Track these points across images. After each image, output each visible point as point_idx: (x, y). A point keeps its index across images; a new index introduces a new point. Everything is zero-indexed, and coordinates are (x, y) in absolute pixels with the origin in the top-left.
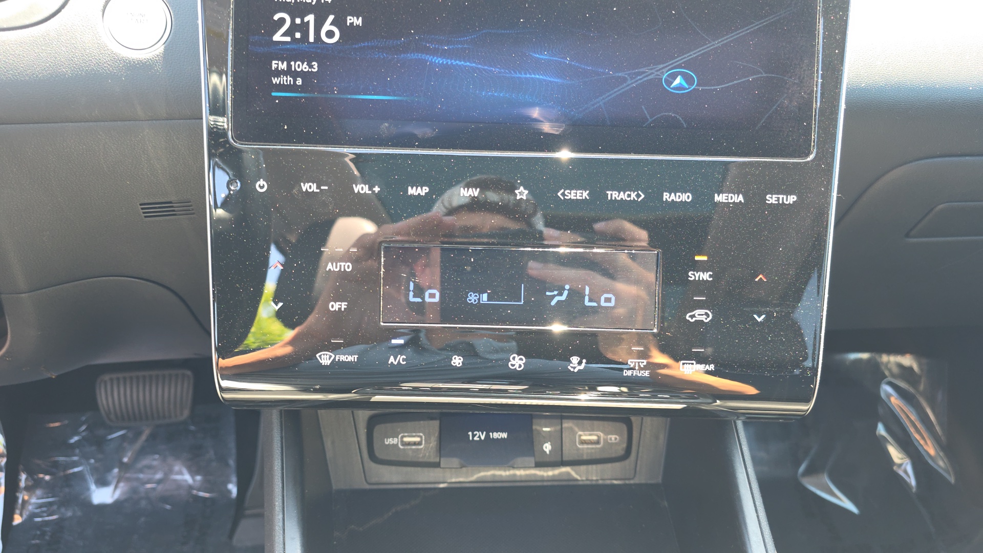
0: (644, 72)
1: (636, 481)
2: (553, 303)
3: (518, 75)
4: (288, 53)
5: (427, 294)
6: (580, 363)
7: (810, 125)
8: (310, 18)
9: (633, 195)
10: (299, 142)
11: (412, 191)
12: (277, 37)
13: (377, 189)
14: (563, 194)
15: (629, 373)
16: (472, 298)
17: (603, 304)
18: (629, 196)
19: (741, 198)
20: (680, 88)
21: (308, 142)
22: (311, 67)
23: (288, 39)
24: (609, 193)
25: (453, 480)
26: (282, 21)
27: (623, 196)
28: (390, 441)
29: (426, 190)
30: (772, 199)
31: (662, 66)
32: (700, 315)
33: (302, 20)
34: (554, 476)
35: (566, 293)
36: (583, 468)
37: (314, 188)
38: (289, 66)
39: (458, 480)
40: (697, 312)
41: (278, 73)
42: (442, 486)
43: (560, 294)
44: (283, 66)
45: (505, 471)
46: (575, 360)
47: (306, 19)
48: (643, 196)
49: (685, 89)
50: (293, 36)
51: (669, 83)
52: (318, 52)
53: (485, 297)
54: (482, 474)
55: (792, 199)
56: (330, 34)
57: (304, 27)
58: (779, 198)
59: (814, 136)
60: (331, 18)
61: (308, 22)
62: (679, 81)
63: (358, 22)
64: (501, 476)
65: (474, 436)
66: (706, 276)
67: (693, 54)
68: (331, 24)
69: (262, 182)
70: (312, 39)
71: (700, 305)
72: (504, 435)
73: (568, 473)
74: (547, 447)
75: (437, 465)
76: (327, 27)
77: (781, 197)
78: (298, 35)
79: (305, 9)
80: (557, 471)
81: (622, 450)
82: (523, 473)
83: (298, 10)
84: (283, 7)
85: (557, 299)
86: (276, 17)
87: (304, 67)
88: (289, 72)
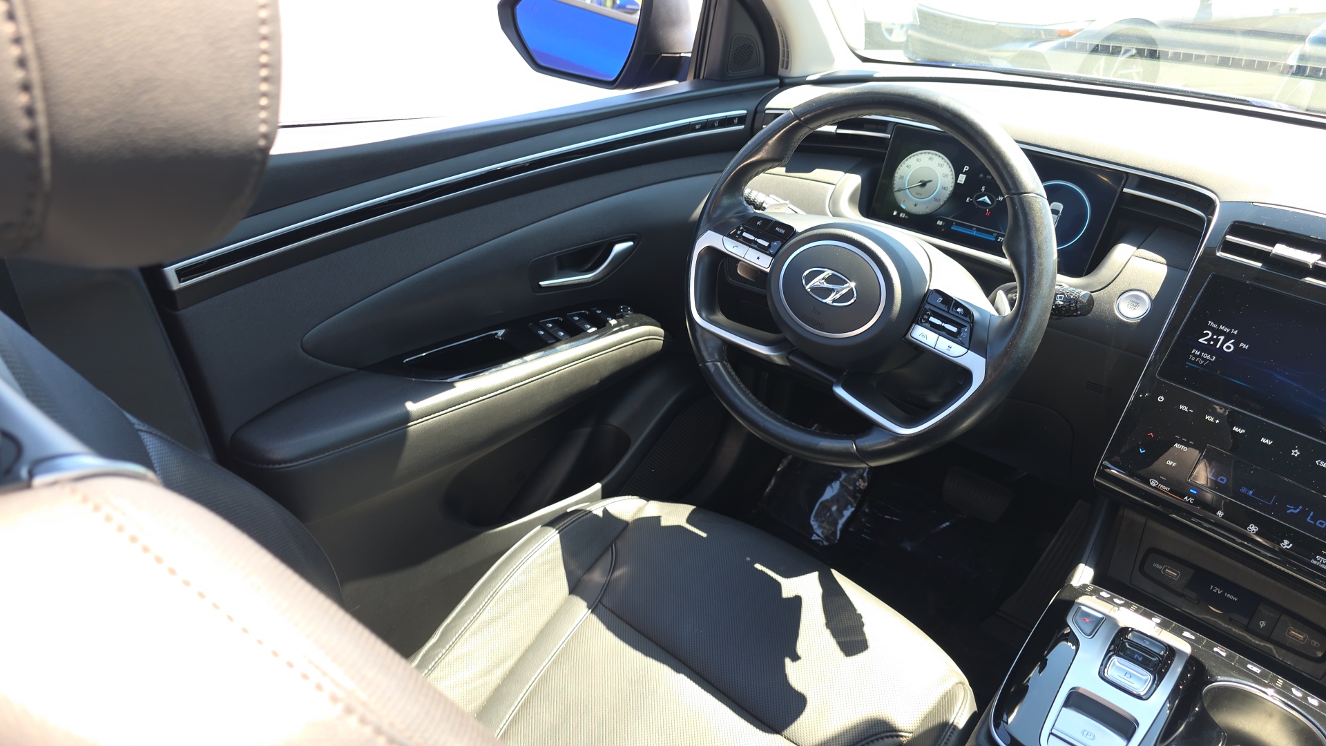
1: (1321, 682)
2: (1288, 512)
4: (1202, 348)
5: (1220, 478)
6: (1288, 545)
8: (1222, 338)
10: (1189, 387)
11: (1235, 429)
12: (1200, 340)
13: (1217, 421)
14: (1319, 463)
15: (1315, 562)
16: (1243, 490)
17: (1318, 524)
21: (1193, 389)
22: (1211, 358)
23: (1206, 343)
25: (1186, 610)
26: (1208, 334)
28: (1157, 566)
29: (1243, 431)
33: (1217, 337)
34: (1259, 645)
35: (1298, 510)
36: (1284, 652)
37: (1186, 409)
38: (1201, 354)
39: (1189, 612)
41: (1193, 355)
42: (1177, 609)
43: (1295, 509)
44: (1198, 353)
45: (1225, 624)
46: (1286, 542)
47: (1219, 337)
50: (1209, 342)
52: (1218, 353)
53: (1251, 492)
54: (1208, 617)
56: (1228, 347)
57: (1217, 341)
60: (1233, 341)
61: (1220, 339)
63: (1246, 347)
64: (1221, 625)
65: (1213, 588)
68: (1231, 343)
69: (1162, 397)
70: (1218, 346)
72: (1235, 599)
73: (1271, 649)
74: (1263, 624)
75: (1182, 595)
76: (1228, 344)
78: (1212, 343)
79: (1221, 333)
80: (1262, 644)
81: (1320, 654)
82: (1237, 631)
83: (1218, 332)
84: (1211, 329)
85: (1292, 510)
86: (1205, 332)
87: (1208, 357)
88: (1199, 357)
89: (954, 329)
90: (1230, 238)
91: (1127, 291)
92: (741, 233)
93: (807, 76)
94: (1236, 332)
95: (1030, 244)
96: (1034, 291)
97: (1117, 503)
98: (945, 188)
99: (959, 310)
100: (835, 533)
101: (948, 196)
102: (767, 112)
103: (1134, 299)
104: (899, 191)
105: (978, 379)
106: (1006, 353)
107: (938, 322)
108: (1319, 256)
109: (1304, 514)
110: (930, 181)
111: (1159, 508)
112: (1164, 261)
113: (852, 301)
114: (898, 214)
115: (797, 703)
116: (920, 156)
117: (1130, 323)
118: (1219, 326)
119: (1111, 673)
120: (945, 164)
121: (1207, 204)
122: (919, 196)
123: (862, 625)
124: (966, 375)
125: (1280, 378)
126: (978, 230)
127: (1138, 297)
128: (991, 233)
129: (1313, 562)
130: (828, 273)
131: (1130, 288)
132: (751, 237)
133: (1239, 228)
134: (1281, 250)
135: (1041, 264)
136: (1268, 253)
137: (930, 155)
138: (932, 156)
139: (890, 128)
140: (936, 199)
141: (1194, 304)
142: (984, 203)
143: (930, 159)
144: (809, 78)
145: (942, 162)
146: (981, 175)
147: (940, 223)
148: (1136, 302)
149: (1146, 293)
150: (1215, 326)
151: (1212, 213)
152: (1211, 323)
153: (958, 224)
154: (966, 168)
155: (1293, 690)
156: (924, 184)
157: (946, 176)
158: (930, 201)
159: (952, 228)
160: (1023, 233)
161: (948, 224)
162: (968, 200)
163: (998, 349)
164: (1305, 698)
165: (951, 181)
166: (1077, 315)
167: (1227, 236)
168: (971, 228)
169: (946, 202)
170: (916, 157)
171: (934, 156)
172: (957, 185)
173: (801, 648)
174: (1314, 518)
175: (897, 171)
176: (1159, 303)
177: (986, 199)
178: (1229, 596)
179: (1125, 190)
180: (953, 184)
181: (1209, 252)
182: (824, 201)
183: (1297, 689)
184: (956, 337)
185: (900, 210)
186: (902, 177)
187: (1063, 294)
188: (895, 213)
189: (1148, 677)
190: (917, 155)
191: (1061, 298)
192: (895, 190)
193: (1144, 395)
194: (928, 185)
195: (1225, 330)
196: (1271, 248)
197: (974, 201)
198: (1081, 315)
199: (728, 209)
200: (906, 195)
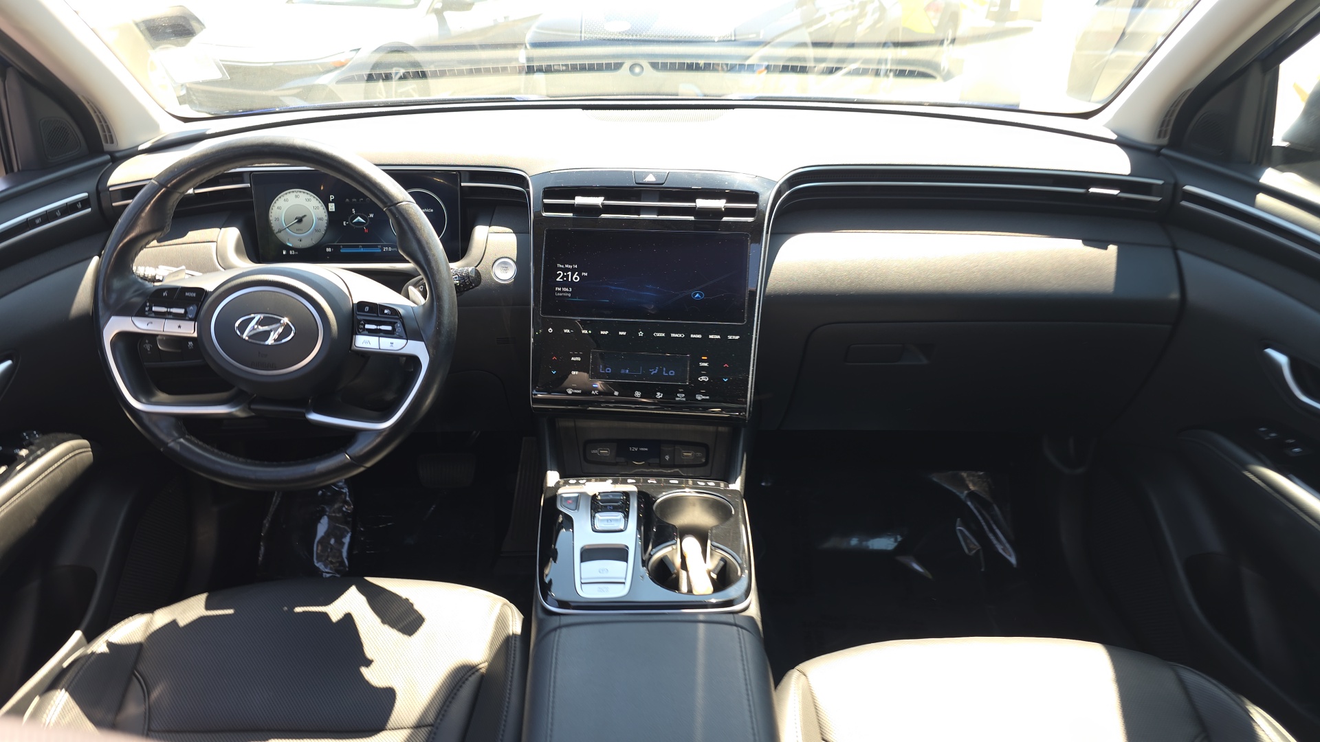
0: (686, 292)
2: (652, 374)
3: (641, 293)
4: (561, 284)
5: (607, 369)
6: (660, 396)
7: (744, 312)
8: (570, 273)
9: (681, 335)
10: (564, 315)
11: (602, 333)
12: (558, 280)
13: (590, 332)
14: (655, 335)
16: (623, 371)
17: (670, 374)
18: (679, 335)
19: (719, 337)
20: (698, 298)
21: (566, 316)
22: (569, 289)
24: (672, 334)
26: (560, 274)
27: (677, 335)
28: (594, 452)
29: (607, 332)
30: (730, 337)
31: (692, 290)
32: (703, 378)
33: (567, 274)
34: (671, 473)
36: (685, 469)
37: (568, 331)
38: (562, 289)
39: (625, 472)
40: (702, 377)
41: (558, 292)
43: (655, 370)
44: (560, 289)
45: (648, 469)
46: (658, 394)
48: (684, 335)
49: (700, 298)
50: (563, 279)
51: (694, 296)
52: (572, 284)
53: (627, 371)
54: (637, 470)
55: (737, 337)
56: (576, 278)
57: (567, 276)
58: (733, 337)
59: (746, 315)
60: (577, 273)
62: (697, 295)
63: (586, 274)
64: (645, 471)
65: (631, 449)
66: (706, 364)
67: (703, 286)
68: (577, 275)
69: (551, 329)
70: (570, 280)
71: (704, 375)
72: (646, 449)
73: (678, 472)
74: (667, 458)
75: (616, 464)
76: (575, 276)
78: (565, 279)
79: (568, 270)
80: (672, 471)
81: (704, 460)
82: (656, 470)
83: (566, 270)
84: (560, 269)
85: (654, 372)
86: (558, 272)
87: (567, 290)
88: (562, 292)
89: (389, 328)
90: (546, 201)
91: (496, 261)
92: (151, 309)
93: (138, 146)
94: (576, 266)
95: (419, 242)
96: (437, 277)
97: (553, 416)
98: (321, 219)
99: (386, 311)
100: (342, 562)
101: (326, 225)
102: (111, 189)
103: (503, 265)
104: (280, 231)
105: (425, 360)
106: (438, 332)
107: (373, 327)
108: (603, 198)
109: (660, 371)
110: (305, 216)
111: (579, 407)
112: (511, 231)
113: (292, 335)
114: (288, 252)
115: (388, 696)
116: (286, 197)
117: (508, 284)
118: (565, 266)
119: (598, 526)
120: (312, 198)
121: (521, 180)
122: (300, 232)
123: (412, 605)
124: (414, 361)
125: (615, 288)
126: (364, 246)
127: (505, 263)
128: (376, 246)
129: (677, 399)
130: (258, 317)
131: (497, 258)
132: (163, 309)
133: (549, 192)
134: (579, 200)
135: (434, 255)
136: (573, 205)
137: (295, 194)
138: (297, 194)
139: (246, 177)
140: (317, 230)
141: (543, 255)
142: (359, 223)
143: (297, 196)
144: (140, 148)
145: (308, 197)
146: (347, 200)
147: (329, 250)
148: (505, 266)
149: (509, 258)
150: (562, 266)
151: (528, 187)
152: (559, 265)
153: (344, 247)
154: (332, 197)
155: (699, 483)
156: (300, 220)
157: (317, 208)
158: (312, 232)
159: (341, 251)
160: (410, 235)
161: (336, 248)
162: (344, 224)
163: (430, 330)
164: (707, 485)
165: (324, 211)
166: (473, 288)
167: (544, 200)
168: (357, 247)
169: (326, 231)
170: (283, 198)
171: (299, 193)
172: (330, 213)
173: (369, 652)
174: (667, 372)
175: (270, 214)
176: (521, 262)
177: (359, 219)
178: (642, 449)
179: (463, 184)
180: (326, 214)
181: (538, 216)
182: (211, 260)
183: (700, 481)
184: (394, 334)
185: (288, 248)
186: (277, 219)
187: (456, 274)
188: (284, 253)
189: (620, 515)
190: (283, 196)
191: (456, 278)
192: (275, 232)
193: (539, 332)
194: (304, 219)
195: (570, 266)
196: (573, 201)
197: (351, 223)
198: (476, 286)
199: (122, 291)
200: (287, 232)
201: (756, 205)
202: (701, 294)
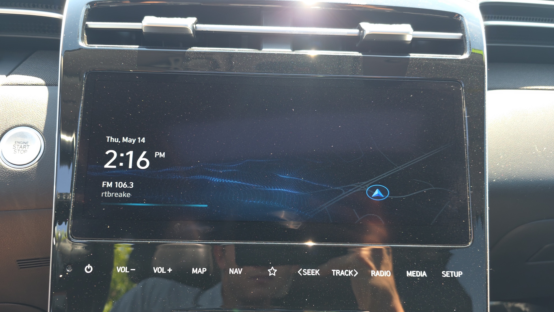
0: (354, 187)
3: (270, 189)
4: (113, 175)
8: (131, 153)
9: (350, 272)
10: (117, 238)
11: (195, 271)
12: (107, 166)
13: (170, 270)
14: (302, 272)
18: (347, 273)
19: (425, 274)
20: (378, 197)
22: (129, 185)
23: (115, 167)
24: (334, 271)
26: (112, 155)
27: (343, 273)
29: (205, 270)
30: (446, 274)
31: (365, 183)
33: (125, 155)
37: (125, 270)
38: (114, 185)
41: (106, 189)
44: (110, 185)
47: (127, 154)
48: (357, 273)
49: (382, 198)
50: (117, 165)
51: (371, 194)
52: (134, 174)
55: (459, 274)
56: (143, 163)
57: (126, 159)
58: (450, 273)
59: (470, 230)
60: (144, 153)
61: (129, 155)
62: (377, 192)
63: (162, 155)
67: (385, 175)
68: (144, 157)
69: (89, 266)
70: (130, 166)
76: (141, 159)
77: (452, 272)
78: (121, 164)
79: (127, 147)
83: (122, 148)
84: (113, 146)
86: (107, 153)
87: (124, 185)
88: (113, 189)
90: (91, 26)
91: (6, 131)
94: (143, 140)
103: (20, 139)
108: (194, 19)
112: (41, 81)
117: (25, 172)
118: (121, 140)
125: (216, 180)
127: (22, 135)
131: (9, 127)
134: (151, 22)
136: (138, 32)
148: (23, 141)
149: (31, 127)
150: (116, 140)
152: (111, 139)
167: (87, 23)
181: (71, 48)
193: (64, 273)
195: (130, 141)
196: (139, 24)
201: (461, 34)
202: (382, 190)
